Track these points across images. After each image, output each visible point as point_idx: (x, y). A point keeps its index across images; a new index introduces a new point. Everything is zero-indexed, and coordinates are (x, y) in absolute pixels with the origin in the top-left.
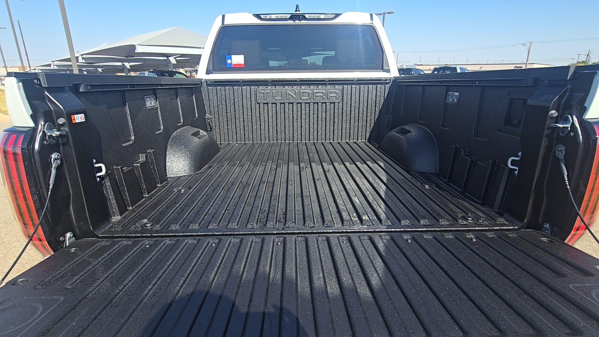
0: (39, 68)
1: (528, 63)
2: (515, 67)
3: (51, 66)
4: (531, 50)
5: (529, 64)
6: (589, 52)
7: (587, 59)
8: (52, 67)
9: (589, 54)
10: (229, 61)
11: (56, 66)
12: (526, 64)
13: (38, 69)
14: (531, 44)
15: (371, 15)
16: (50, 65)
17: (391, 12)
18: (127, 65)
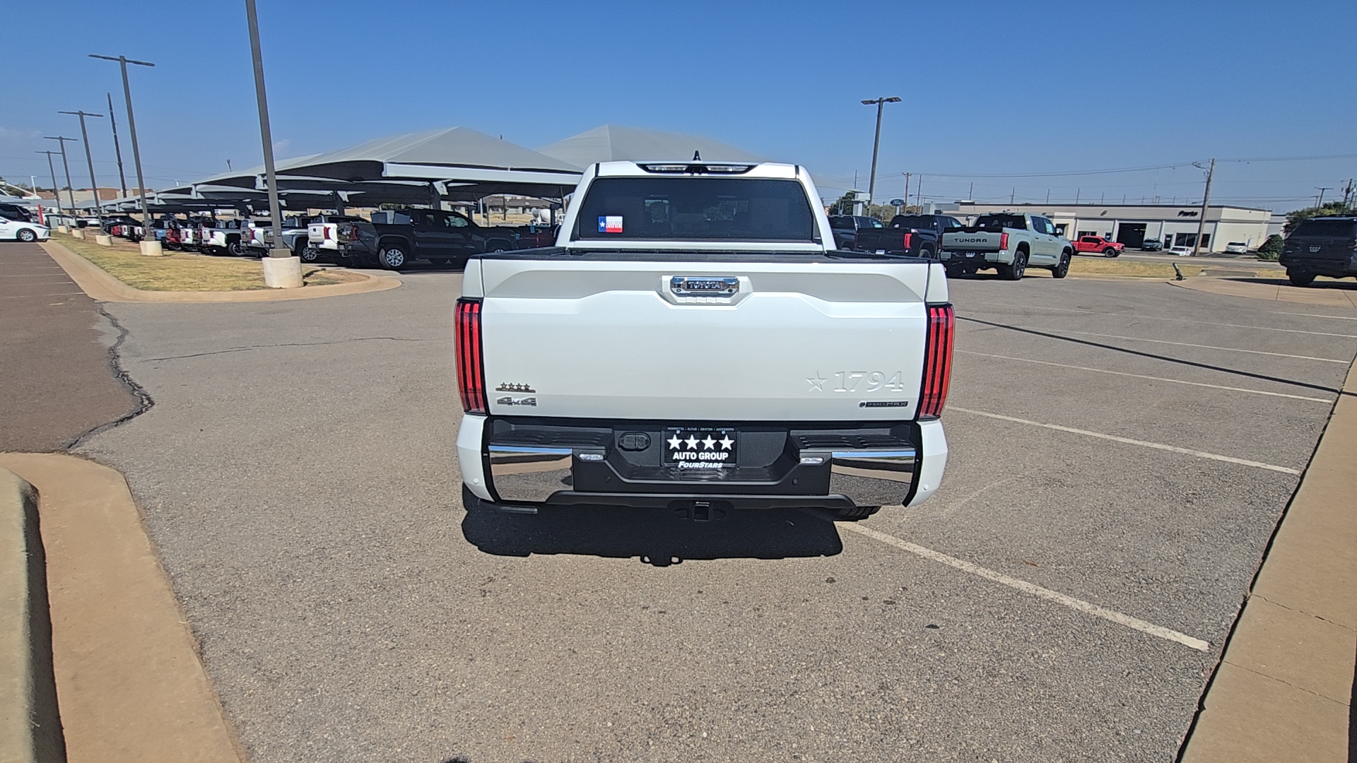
0: (160, 196)
1: (1206, 206)
2: (1181, 213)
3: (190, 194)
4: (1212, 178)
5: (1209, 207)
6: (1350, 183)
7: (1346, 198)
8: (193, 196)
9: (1351, 187)
10: (602, 224)
11: (202, 193)
12: (1203, 207)
13: (159, 199)
14: (1213, 164)
15: (797, 168)
16: (188, 191)
17: (895, 98)
18: (344, 195)
